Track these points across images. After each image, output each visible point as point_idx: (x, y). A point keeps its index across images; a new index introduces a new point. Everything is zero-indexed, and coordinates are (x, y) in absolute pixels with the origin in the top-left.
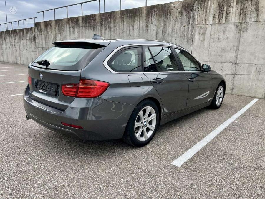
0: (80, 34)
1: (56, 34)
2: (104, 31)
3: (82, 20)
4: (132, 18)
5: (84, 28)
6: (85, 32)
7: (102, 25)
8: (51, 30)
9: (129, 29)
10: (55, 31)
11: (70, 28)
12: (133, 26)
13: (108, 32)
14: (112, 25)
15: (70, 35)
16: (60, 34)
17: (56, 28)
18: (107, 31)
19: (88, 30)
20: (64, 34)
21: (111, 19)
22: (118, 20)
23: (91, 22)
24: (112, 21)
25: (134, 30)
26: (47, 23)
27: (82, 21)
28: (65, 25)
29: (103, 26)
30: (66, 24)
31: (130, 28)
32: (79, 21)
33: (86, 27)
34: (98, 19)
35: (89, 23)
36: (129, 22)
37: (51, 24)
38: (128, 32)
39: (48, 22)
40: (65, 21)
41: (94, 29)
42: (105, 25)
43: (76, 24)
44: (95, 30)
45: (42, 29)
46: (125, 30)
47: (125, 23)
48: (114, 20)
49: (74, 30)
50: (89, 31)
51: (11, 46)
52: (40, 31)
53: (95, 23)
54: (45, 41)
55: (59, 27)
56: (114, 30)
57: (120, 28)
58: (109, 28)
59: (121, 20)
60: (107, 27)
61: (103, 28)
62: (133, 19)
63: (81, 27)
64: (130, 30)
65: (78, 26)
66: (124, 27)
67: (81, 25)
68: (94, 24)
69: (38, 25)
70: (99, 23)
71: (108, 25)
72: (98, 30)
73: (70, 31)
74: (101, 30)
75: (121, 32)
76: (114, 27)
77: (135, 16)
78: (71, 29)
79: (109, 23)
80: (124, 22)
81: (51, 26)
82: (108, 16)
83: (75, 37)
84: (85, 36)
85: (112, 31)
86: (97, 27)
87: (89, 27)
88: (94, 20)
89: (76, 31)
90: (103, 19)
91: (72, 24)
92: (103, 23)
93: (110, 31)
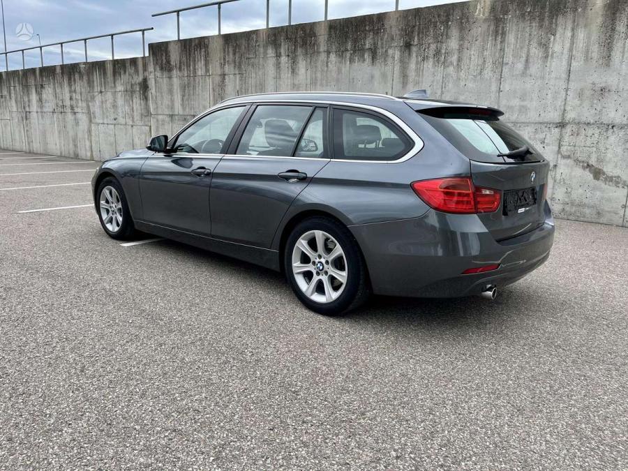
0: (319, 75)
1: (223, 75)
2: (417, 63)
3: (330, 31)
4: (542, 20)
5: (333, 57)
6: (339, 71)
7: (408, 46)
8: (206, 65)
9: (524, 56)
10: (222, 65)
11: (278, 56)
12: (545, 46)
13: (434, 65)
14: (453, 44)
15: (278, 77)
16: (238, 76)
17: (224, 59)
18: (429, 65)
19: (351, 61)
20: (253, 75)
21: (448, 27)
22: (480, 30)
23: (365, 38)
24: (454, 32)
25: (546, 57)
26: (193, 44)
27: (330, 35)
28: (261, 50)
29: (414, 49)
30: (265, 47)
31: (528, 51)
32: (315, 36)
33: (341, 54)
34: (393, 27)
35: (355, 41)
36: (527, 35)
37: (206, 47)
38: (520, 66)
39: (197, 41)
40: (263, 37)
41: (374, 58)
42: (420, 44)
43: (304, 44)
44: (379, 61)
45: (173, 63)
46: (509, 58)
47: (511, 38)
48: (462, 29)
49: (294, 61)
50: (356, 65)
51: (61, 109)
52: (166, 67)
53: (381, 39)
54: (183, 96)
55: (237, 55)
56: (459, 60)
57: (487, 53)
58: (437, 53)
59: (492, 28)
60: (431, 53)
61: (414, 55)
62: (546, 23)
63: (323, 56)
64: (531, 60)
65: (310, 51)
66: (502, 50)
67: (323, 48)
68: (375, 44)
69: (158, 50)
70: (398, 37)
71: (433, 47)
72: (390, 61)
73: (278, 65)
74: (402, 61)
75: (489, 65)
76: (460, 50)
77: (557, 16)
78: (284, 59)
79: (439, 39)
80: (504, 34)
81: (207, 55)
82: (439, 16)
83: (296, 82)
84: (338, 80)
85: (451, 63)
86: (386, 51)
87: (355, 52)
88: (377, 32)
89: (302, 65)
90: (417, 28)
91: (287, 46)
92: (416, 38)
93: (444, 62)
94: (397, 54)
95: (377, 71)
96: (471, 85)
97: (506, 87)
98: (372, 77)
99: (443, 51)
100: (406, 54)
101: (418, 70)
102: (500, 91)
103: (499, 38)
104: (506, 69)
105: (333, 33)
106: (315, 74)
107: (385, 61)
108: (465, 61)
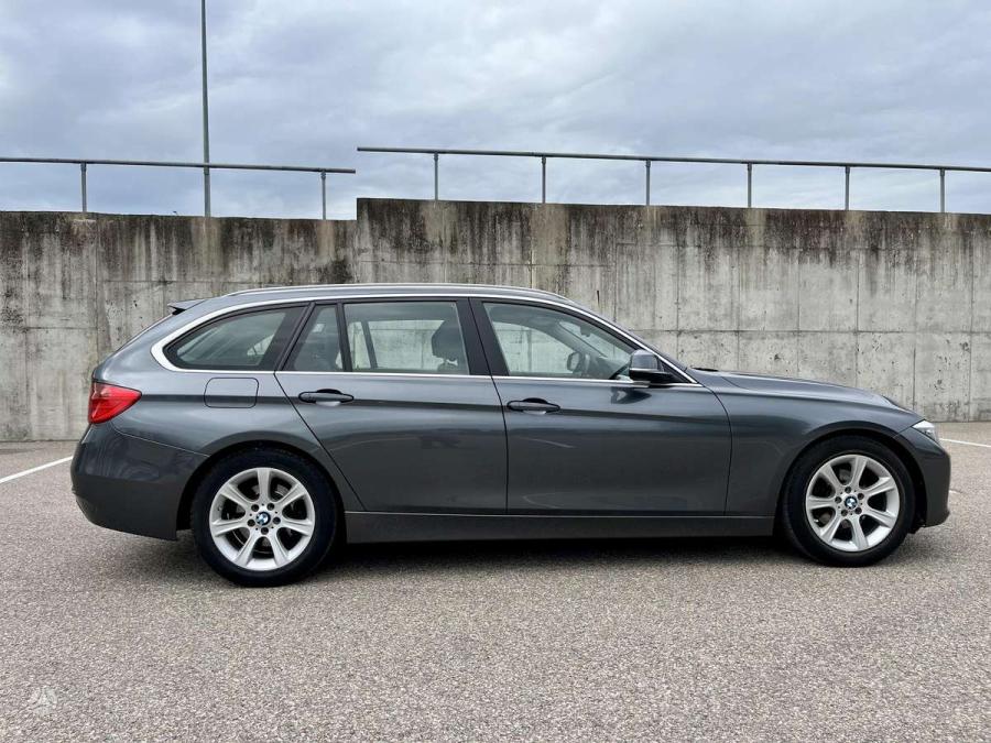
0: (752, 275)
1: (565, 267)
2: (887, 269)
3: (768, 222)
5: (773, 254)
6: (784, 273)
7: (875, 250)
10: (564, 251)
11: (681, 245)
14: (925, 252)
17: (569, 242)
18: (900, 272)
19: (801, 260)
20: (632, 269)
21: (917, 235)
22: (950, 241)
23: (819, 236)
24: (925, 240)
26: (492, 212)
27: (768, 228)
28: (648, 234)
29: (882, 254)
32: (745, 226)
33: (786, 251)
35: (806, 238)
37: (525, 219)
39: (501, 208)
40: (652, 217)
41: (832, 259)
42: (888, 249)
43: (727, 233)
44: (837, 264)
47: (978, 253)
48: (932, 238)
49: (710, 255)
50: (808, 266)
53: (841, 239)
56: (932, 269)
57: (958, 265)
58: (909, 260)
59: (960, 241)
60: (902, 260)
61: (883, 260)
63: (758, 252)
65: (736, 243)
66: (971, 263)
67: (757, 241)
68: (833, 244)
70: (862, 239)
72: (853, 263)
73: (680, 258)
74: (868, 266)
75: (961, 277)
76: (933, 259)
78: (691, 251)
79: (911, 246)
80: (971, 248)
81: (527, 232)
82: (908, 222)
83: (714, 282)
84: (781, 283)
85: (924, 272)
86: (848, 253)
87: (805, 250)
88: (835, 231)
89: (724, 262)
90: (883, 232)
91: (696, 233)
92: (884, 243)
93: (917, 270)
94: (862, 258)
95: (837, 274)
96: (946, 295)
97: (978, 297)
98: (831, 281)
99: (915, 259)
100: (873, 258)
101: (887, 276)
102: (973, 302)
103: (968, 251)
104: (976, 282)
105: (772, 224)
106: (747, 272)
107: (847, 263)
108: (938, 271)
